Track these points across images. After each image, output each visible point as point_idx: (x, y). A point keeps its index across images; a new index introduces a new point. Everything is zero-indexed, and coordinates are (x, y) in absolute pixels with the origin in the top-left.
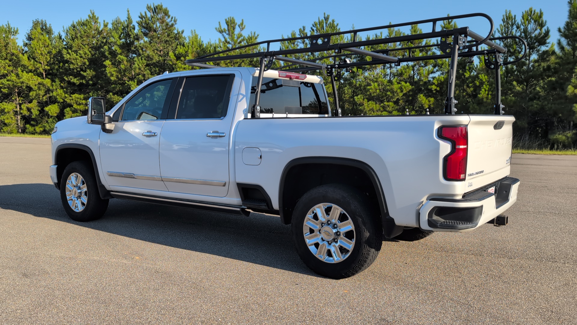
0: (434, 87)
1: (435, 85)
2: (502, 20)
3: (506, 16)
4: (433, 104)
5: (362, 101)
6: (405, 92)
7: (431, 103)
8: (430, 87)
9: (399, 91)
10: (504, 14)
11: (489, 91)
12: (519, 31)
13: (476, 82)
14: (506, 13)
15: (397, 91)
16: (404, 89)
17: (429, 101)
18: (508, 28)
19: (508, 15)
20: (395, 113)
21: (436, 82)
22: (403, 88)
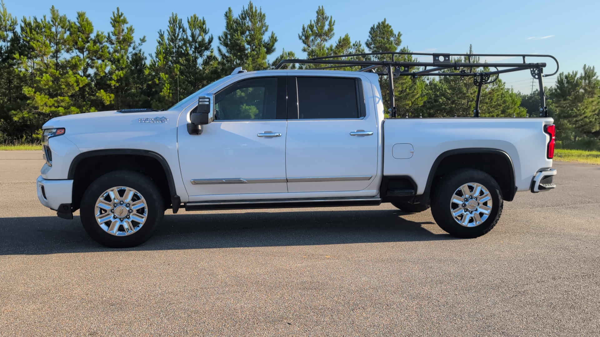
0: (113, 83)
1: (115, 81)
2: (169, 22)
3: (173, 19)
4: (113, 100)
5: (33, 94)
6: (81, 86)
7: (112, 99)
8: (108, 82)
9: (75, 84)
10: (171, 16)
11: (170, 89)
12: (185, 34)
13: (155, 80)
14: (173, 15)
15: (73, 85)
16: (81, 83)
17: (110, 97)
18: (175, 30)
19: (174, 18)
20: (73, 108)
21: (116, 77)
22: (80, 81)
